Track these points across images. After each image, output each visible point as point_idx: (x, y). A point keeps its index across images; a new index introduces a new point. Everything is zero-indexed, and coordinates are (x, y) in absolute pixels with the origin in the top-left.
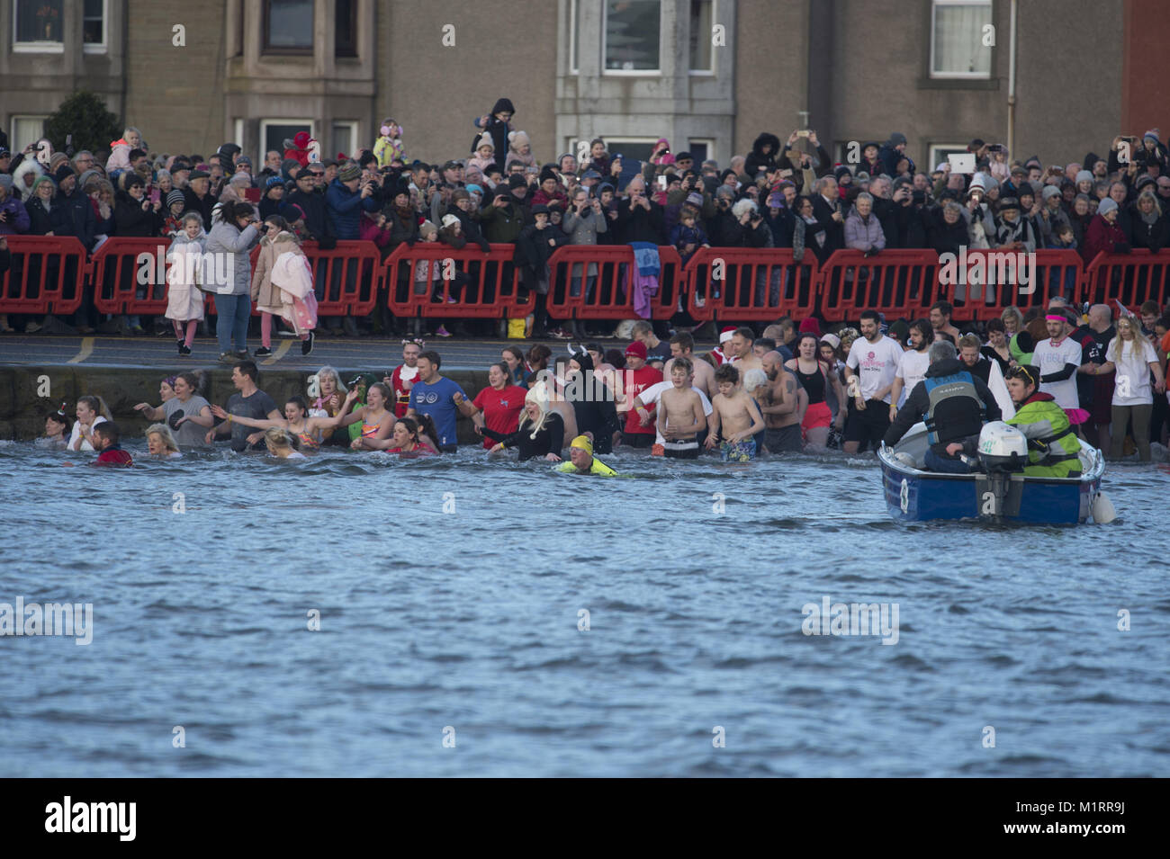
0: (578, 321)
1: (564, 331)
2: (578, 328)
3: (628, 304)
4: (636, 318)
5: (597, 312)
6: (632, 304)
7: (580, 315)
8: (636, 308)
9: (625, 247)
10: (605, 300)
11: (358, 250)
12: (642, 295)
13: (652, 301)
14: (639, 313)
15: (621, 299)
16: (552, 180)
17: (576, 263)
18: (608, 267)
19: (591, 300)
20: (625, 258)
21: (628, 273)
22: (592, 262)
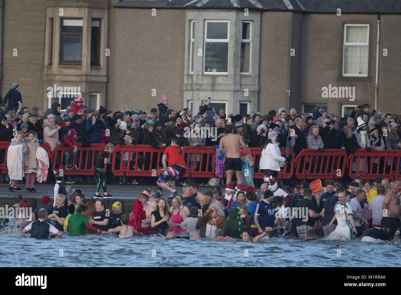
0: (192, 178)
1: (186, 182)
2: (192, 181)
3: (213, 171)
4: (217, 177)
5: (200, 174)
6: (215, 171)
7: (193, 176)
8: (216, 173)
9: (213, 147)
10: (204, 170)
11: (99, 148)
12: (219, 168)
13: (223, 170)
14: (217, 175)
15: (210, 169)
16: (179, 118)
17: (191, 154)
18: (205, 155)
19: (197, 170)
20: (212, 152)
21: (213, 158)
22: (198, 153)
